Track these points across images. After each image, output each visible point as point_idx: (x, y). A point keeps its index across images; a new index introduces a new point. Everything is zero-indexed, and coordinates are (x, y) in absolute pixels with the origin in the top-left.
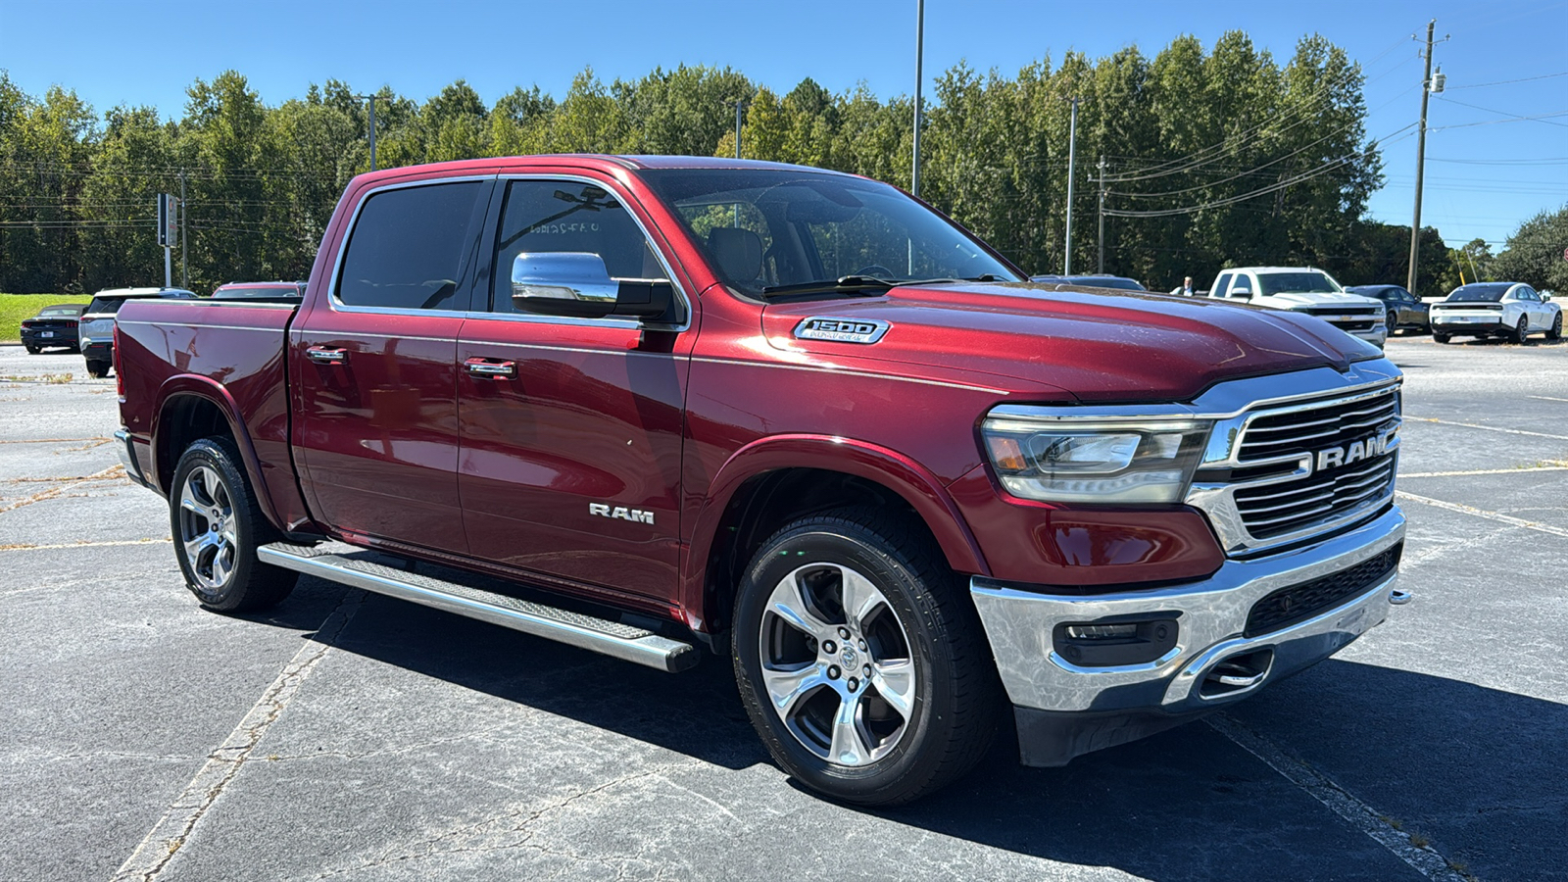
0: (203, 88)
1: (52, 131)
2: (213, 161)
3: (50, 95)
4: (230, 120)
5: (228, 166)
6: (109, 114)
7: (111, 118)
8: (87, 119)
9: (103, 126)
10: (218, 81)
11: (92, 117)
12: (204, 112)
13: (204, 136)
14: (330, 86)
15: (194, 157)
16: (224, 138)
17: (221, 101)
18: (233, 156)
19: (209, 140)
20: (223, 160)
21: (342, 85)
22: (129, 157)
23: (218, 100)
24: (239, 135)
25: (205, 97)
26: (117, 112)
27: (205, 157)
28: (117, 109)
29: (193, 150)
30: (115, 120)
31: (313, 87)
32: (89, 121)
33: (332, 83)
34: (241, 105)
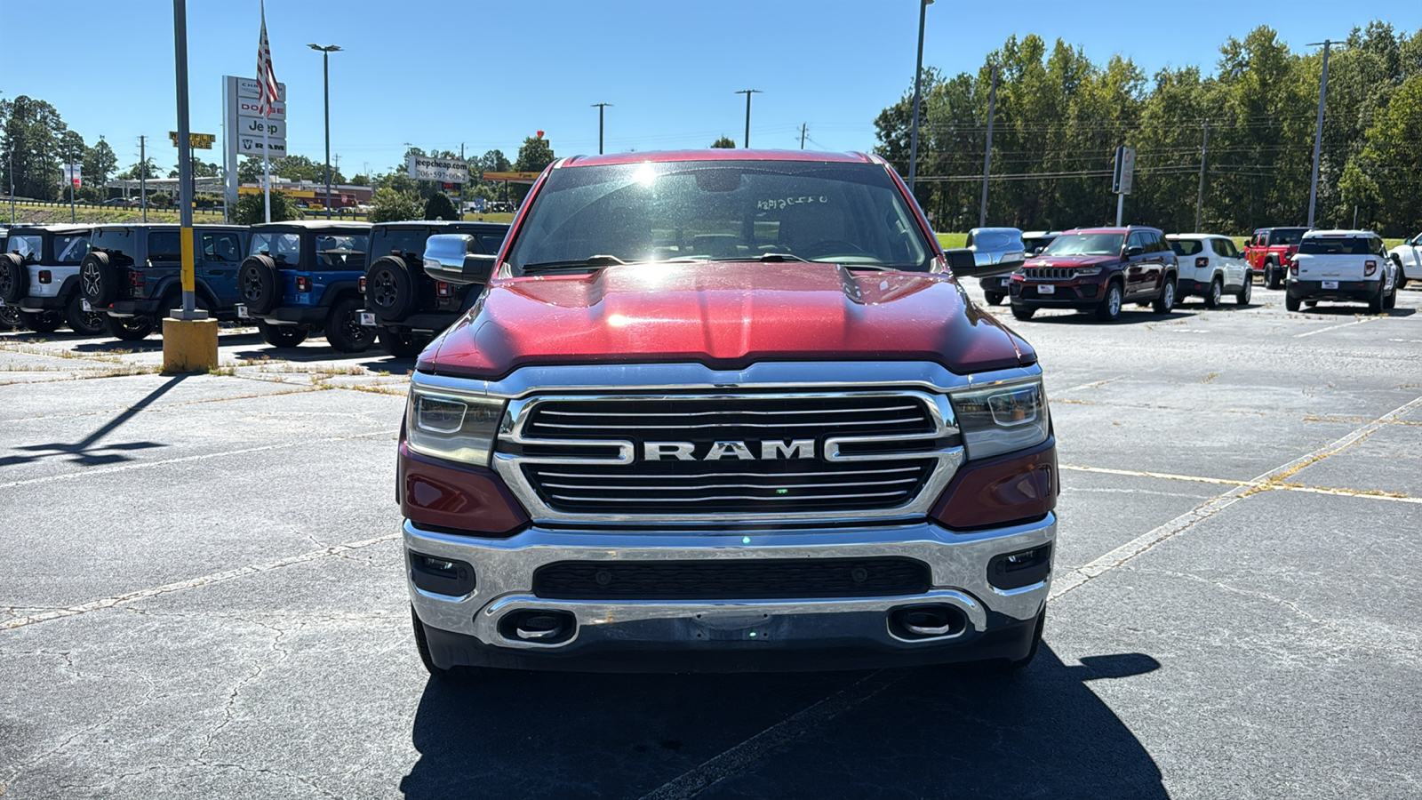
0: (1235, 45)
1: (1108, 94)
2: (1238, 111)
3: (1111, 63)
4: (1257, 71)
5: (1251, 115)
6: (1157, 75)
7: (1159, 78)
8: (1138, 80)
9: (1150, 87)
10: (1249, 37)
11: (1143, 79)
12: (1234, 67)
13: (1232, 88)
14: (1372, 27)
15: (1221, 108)
16: (1250, 89)
17: (1251, 55)
18: (1256, 105)
19: (1238, 90)
20: (1246, 110)
21: (1386, 26)
22: (1164, 112)
23: (1249, 54)
24: (1263, 83)
25: (1236, 52)
26: (1164, 73)
27: (1231, 107)
28: (1164, 70)
29: (1220, 102)
30: (1162, 79)
31: (1355, 29)
32: (1140, 82)
33: (1375, 23)
34: (1270, 56)
